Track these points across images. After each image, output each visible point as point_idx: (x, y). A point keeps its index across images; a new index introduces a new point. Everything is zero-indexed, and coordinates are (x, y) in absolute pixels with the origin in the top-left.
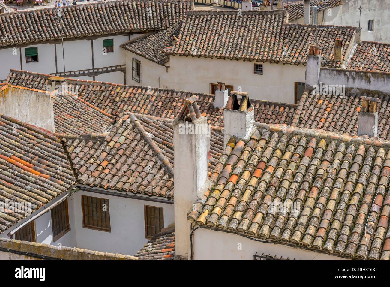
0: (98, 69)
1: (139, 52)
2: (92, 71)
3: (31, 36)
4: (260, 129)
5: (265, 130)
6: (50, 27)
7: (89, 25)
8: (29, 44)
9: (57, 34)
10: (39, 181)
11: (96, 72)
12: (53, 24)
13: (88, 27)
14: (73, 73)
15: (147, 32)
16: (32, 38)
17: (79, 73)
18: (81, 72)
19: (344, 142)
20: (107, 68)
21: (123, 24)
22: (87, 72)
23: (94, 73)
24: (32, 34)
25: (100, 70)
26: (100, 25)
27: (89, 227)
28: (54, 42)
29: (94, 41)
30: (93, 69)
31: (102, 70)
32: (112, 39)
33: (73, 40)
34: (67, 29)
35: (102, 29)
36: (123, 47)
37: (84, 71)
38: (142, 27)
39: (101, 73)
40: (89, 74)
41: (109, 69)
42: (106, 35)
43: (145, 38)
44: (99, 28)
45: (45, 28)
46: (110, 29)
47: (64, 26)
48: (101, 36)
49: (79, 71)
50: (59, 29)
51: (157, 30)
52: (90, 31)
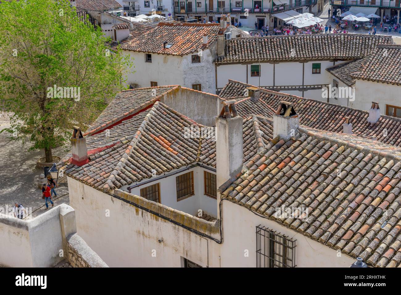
0: (307, 86)
1: (337, 75)
2: (302, 87)
3: (256, 56)
4: (301, 133)
5: (304, 134)
6: (272, 51)
7: (302, 51)
8: (254, 62)
9: (276, 56)
10: (168, 156)
11: (305, 88)
12: (275, 49)
13: (301, 52)
14: (286, 87)
15: (348, 59)
16: (256, 58)
17: (292, 88)
18: (293, 87)
19: (357, 149)
20: (314, 86)
21: (330, 52)
22: (298, 87)
23: (303, 89)
24: (257, 55)
25: (308, 87)
26: (311, 52)
27: (208, 195)
28: (273, 62)
29: (305, 63)
30: (303, 86)
31: (310, 87)
32: (320, 64)
33: (288, 62)
34: (285, 53)
35: (312, 55)
36: (329, 70)
37: (295, 86)
38: (344, 55)
39: (309, 89)
40: (299, 89)
41: (316, 87)
42: (315, 60)
43: (346, 64)
44: (310, 54)
45: (267, 51)
46: (318, 55)
47: (283, 51)
48: (311, 60)
49: (292, 86)
50: (278, 53)
51: (356, 59)
52: (302, 56)
